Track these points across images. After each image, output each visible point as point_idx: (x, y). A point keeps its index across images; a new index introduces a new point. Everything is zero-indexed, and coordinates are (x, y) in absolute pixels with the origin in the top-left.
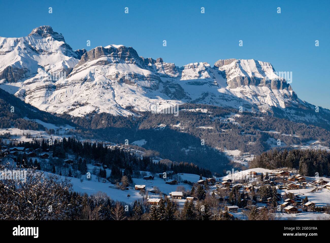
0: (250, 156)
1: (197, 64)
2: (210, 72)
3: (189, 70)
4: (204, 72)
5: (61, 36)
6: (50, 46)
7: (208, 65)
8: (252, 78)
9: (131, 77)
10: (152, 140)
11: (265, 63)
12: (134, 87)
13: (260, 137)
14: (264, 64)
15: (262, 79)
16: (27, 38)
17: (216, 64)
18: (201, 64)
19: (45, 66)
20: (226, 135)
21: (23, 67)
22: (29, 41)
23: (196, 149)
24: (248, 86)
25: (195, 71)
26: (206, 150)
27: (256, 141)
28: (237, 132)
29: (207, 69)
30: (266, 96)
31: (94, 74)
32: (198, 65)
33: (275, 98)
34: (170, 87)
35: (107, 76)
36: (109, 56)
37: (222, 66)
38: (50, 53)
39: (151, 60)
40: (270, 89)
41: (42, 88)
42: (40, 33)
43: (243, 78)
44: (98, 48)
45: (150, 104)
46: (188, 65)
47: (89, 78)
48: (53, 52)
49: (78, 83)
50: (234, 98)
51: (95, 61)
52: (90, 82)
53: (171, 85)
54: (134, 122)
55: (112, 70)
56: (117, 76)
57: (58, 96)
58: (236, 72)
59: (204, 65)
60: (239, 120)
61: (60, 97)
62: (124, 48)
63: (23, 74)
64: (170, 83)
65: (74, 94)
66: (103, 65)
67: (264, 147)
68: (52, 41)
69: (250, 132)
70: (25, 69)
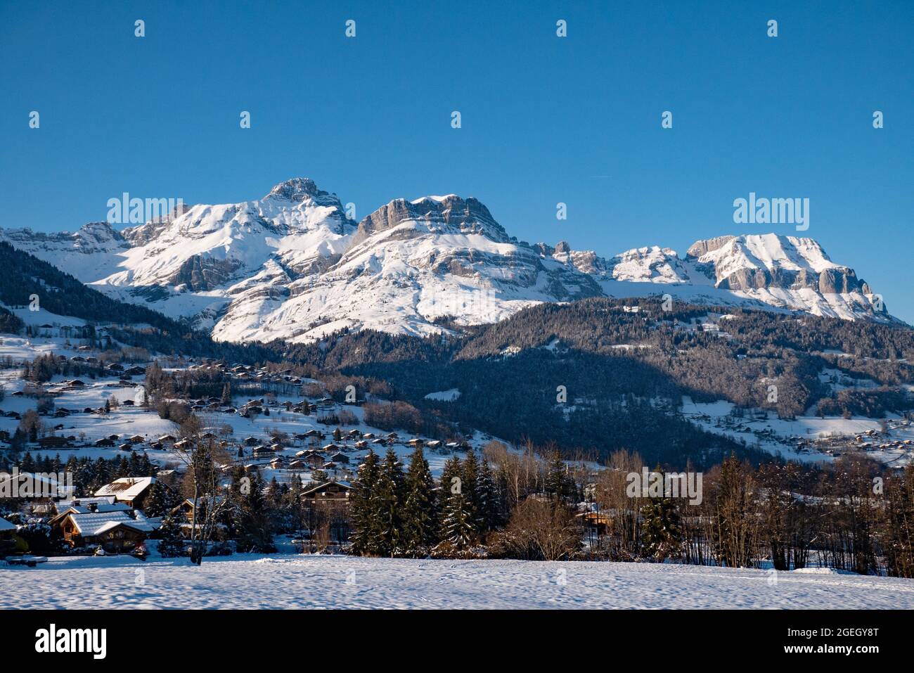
0: (766, 416)
1: (647, 249)
2: (678, 266)
3: (629, 263)
4: (662, 266)
5: (334, 198)
6: (306, 216)
7: (673, 253)
8: (774, 271)
9: (467, 259)
10: (476, 387)
11: (801, 239)
12: (473, 280)
13: (795, 364)
14: (800, 242)
15: (799, 271)
16: (256, 204)
17: (691, 251)
18: (656, 249)
19: (283, 254)
20: (688, 361)
21: (230, 258)
22: (260, 210)
23: (596, 404)
24: (766, 289)
25: (641, 264)
26: (626, 407)
27: (783, 375)
28: (721, 352)
29: (670, 260)
30: (810, 308)
31: (383, 258)
32: (648, 252)
33: (832, 312)
34: (566, 282)
35: (411, 262)
36: (421, 220)
37: (704, 254)
38: (305, 231)
39: (543, 247)
40: (818, 293)
41: (255, 296)
42: (288, 194)
43: (753, 272)
44: (395, 203)
45: (501, 309)
46: (626, 254)
47: (367, 266)
48: (309, 228)
49: (341, 279)
50: (729, 304)
51: (388, 232)
52: (368, 277)
53: (568, 277)
54: (441, 349)
55: (425, 248)
56: (432, 259)
57: (289, 312)
58: (735, 262)
59: (661, 251)
60: (732, 326)
61: (293, 312)
62: (455, 199)
63: (229, 273)
64: (567, 274)
65: (328, 304)
66: (406, 239)
67: (811, 390)
68: (312, 207)
69: (764, 352)
70: (234, 261)
